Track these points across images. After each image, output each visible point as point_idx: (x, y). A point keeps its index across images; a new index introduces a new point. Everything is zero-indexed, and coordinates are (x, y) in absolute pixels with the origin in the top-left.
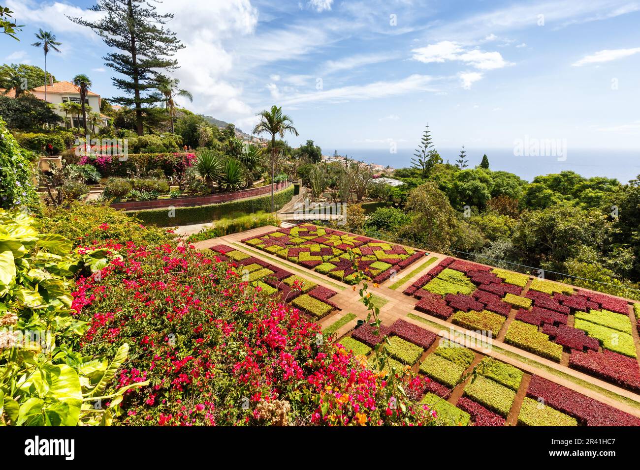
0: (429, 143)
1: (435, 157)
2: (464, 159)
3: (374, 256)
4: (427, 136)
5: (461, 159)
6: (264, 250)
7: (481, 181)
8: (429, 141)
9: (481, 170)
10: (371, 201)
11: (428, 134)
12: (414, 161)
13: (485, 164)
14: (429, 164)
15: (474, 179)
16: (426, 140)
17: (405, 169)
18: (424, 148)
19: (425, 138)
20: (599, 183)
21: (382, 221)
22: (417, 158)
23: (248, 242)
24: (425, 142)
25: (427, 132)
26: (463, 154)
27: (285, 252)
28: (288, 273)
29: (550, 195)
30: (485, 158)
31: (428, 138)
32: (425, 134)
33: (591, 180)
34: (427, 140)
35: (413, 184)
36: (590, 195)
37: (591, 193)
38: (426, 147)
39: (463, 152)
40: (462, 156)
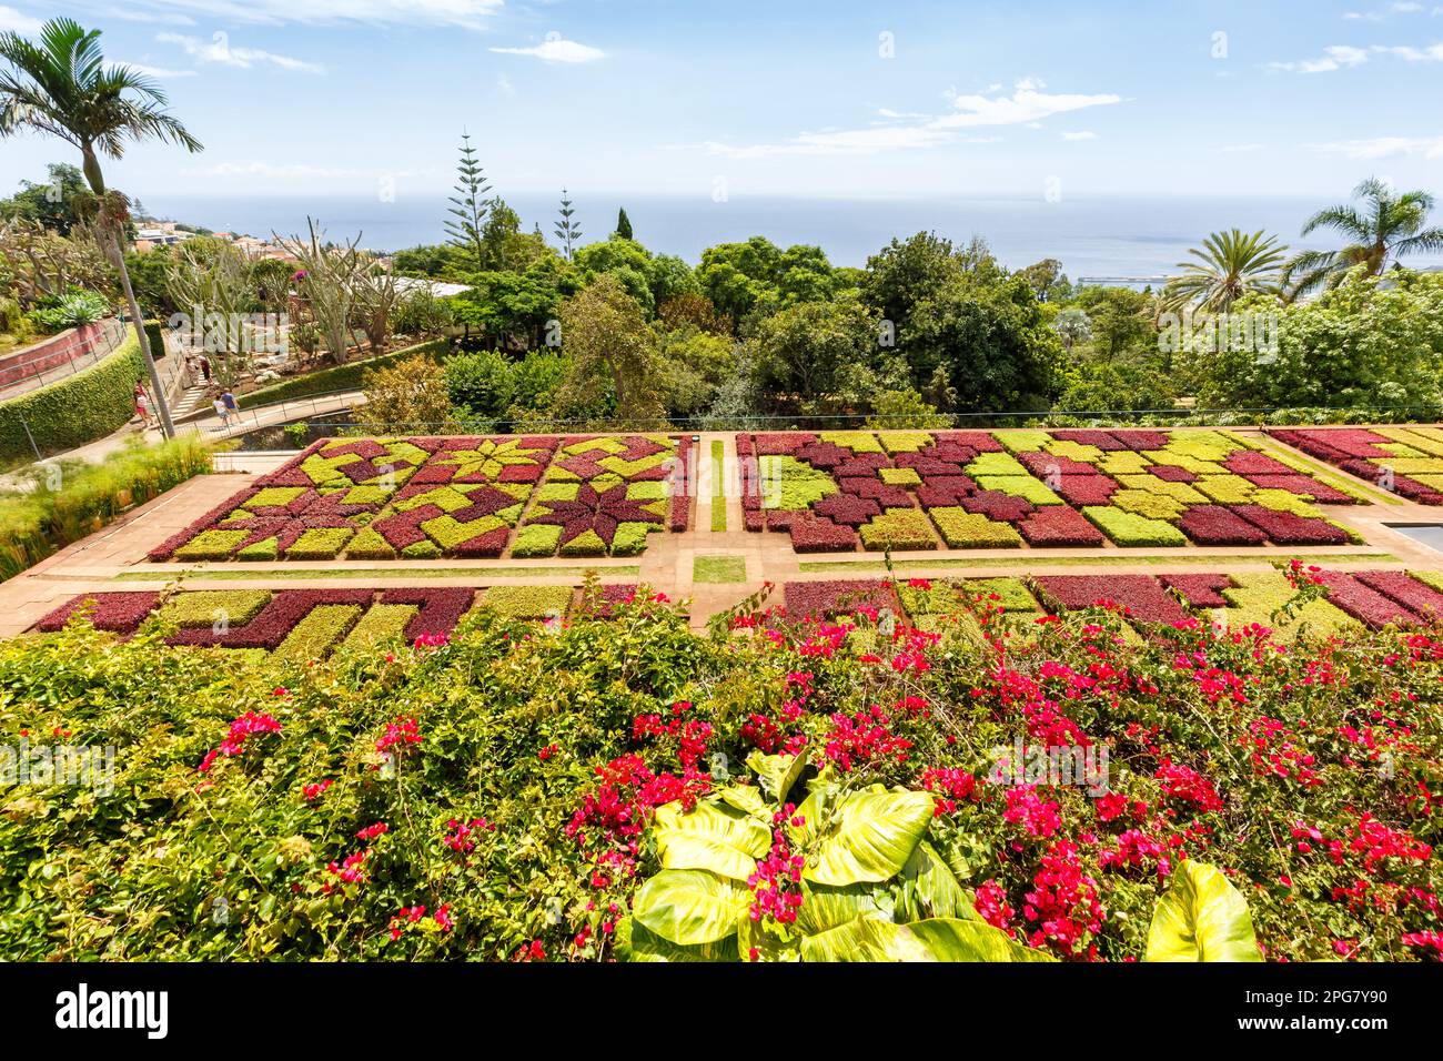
0: (480, 180)
1: (503, 218)
2: (572, 220)
3: (607, 476)
4: (470, 163)
5: (564, 218)
6: (282, 556)
7: (633, 268)
8: (477, 176)
9: (622, 241)
10: (412, 343)
11: (472, 157)
12: (451, 228)
13: (625, 230)
14: (494, 236)
15: (619, 264)
16: (470, 171)
17: (419, 251)
18: (469, 194)
19: (467, 167)
20: (803, 255)
21: (470, 389)
22: (458, 220)
23: (187, 550)
24: (468, 177)
25: (468, 151)
26: (568, 209)
27: (369, 539)
28: (465, 590)
29: (746, 284)
30: (622, 216)
31: (476, 166)
32: (465, 156)
33: (791, 252)
34: (473, 171)
35: (503, 287)
36: (799, 277)
37: (799, 274)
38: (474, 190)
39: (566, 204)
40: (566, 213)
